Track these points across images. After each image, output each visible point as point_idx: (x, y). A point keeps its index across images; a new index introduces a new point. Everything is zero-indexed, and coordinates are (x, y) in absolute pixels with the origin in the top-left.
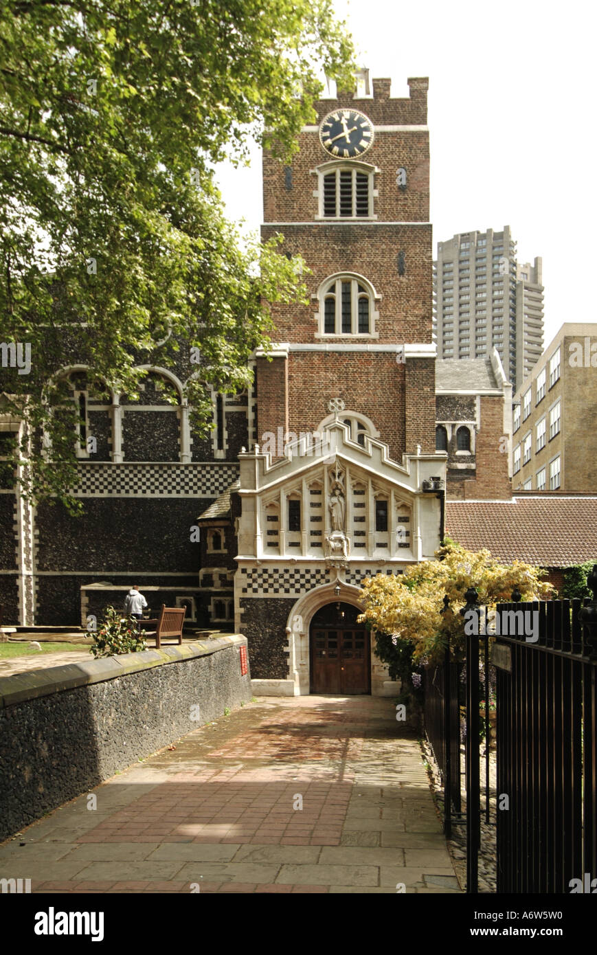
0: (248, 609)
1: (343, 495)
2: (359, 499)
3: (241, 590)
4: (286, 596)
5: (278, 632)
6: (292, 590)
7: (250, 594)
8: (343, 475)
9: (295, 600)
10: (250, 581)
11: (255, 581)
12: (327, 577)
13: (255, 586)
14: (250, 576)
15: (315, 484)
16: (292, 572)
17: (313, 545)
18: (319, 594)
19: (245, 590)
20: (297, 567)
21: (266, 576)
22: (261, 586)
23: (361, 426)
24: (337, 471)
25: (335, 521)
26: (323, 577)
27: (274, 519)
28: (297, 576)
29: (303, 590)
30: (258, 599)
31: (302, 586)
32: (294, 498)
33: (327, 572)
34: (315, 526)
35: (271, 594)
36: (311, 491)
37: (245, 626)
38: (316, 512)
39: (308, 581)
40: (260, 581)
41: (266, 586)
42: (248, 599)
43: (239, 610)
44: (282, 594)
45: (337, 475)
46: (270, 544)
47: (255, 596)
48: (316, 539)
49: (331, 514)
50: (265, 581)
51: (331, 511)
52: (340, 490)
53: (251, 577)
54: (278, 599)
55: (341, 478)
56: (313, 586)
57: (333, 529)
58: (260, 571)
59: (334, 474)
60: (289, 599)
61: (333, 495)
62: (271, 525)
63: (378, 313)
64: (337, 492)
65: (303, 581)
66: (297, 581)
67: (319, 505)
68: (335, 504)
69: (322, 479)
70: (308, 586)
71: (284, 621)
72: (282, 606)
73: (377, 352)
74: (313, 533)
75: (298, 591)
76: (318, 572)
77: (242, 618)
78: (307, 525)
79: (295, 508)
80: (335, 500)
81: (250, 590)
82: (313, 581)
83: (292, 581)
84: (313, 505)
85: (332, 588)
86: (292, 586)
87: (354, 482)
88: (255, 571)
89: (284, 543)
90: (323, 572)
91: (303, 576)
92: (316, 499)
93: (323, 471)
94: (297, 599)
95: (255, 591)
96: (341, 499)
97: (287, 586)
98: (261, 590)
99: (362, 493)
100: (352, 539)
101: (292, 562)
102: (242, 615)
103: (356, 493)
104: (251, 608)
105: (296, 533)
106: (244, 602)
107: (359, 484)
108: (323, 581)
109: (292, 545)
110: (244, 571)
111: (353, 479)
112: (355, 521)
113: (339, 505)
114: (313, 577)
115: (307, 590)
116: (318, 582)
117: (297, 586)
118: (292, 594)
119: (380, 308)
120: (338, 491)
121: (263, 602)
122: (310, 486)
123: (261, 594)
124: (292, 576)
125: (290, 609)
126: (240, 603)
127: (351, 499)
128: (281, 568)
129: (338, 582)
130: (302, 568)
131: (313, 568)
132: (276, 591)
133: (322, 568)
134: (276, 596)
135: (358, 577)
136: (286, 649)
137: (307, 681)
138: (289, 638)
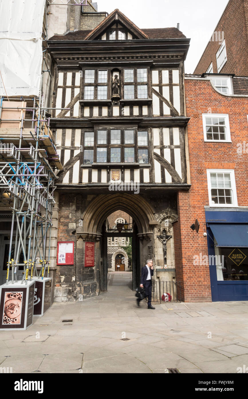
4: (112, 253)
5: (110, 260)
9: (113, 254)
17: (116, 244)
18: (117, 253)
23: (122, 220)
27: (110, 239)
38: (116, 238)
39: (115, 250)
44: (111, 253)
48: (116, 243)
71: (111, 258)
72: (111, 255)
75: (113, 252)
83: (113, 250)
89: (111, 244)
100: (122, 243)
101: (113, 247)
105: (113, 242)
112: (123, 239)
115: (115, 252)
116: (117, 250)
118: (113, 253)
128: (111, 248)
129: (120, 251)
130: (114, 248)
131: (116, 248)
132: (110, 252)
133: (117, 248)
134: (110, 253)
135: (123, 249)
136: (111, 263)
137: (115, 269)
138: (112, 261)
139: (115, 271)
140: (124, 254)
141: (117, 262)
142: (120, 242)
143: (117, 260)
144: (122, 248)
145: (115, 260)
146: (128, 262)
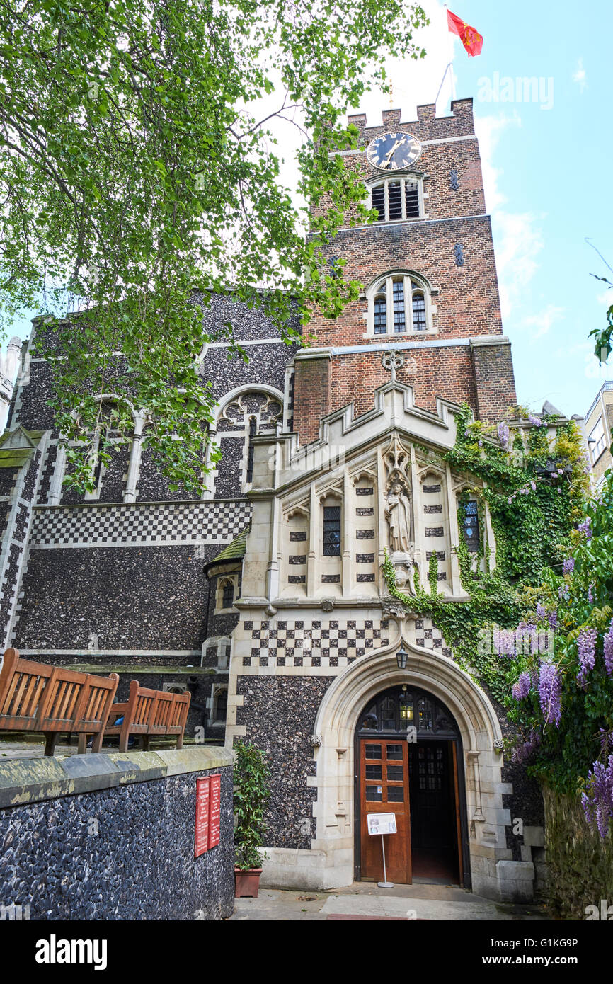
0: (249, 697)
1: (406, 493)
2: (432, 499)
3: (241, 660)
4: (316, 672)
5: (298, 745)
6: (325, 661)
7: (255, 669)
8: (406, 460)
9: (329, 680)
10: (257, 643)
11: (263, 644)
12: (384, 634)
13: (264, 652)
14: (256, 635)
15: (364, 477)
16: (325, 626)
17: (360, 579)
18: (373, 670)
19: (247, 662)
20: (335, 616)
21: (282, 634)
22: (273, 653)
24: (397, 454)
25: (395, 534)
26: (376, 636)
27: (301, 537)
28: (334, 634)
29: (343, 661)
30: (268, 678)
31: (342, 652)
32: (330, 503)
33: (385, 625)
34: (363, 547)
35: (289, 669)
36: (358, 490)
37: (242, 730)
38: (365, 523)
39: (352, 643)
40: (273, 643)
41: (281, 652)
42: (252, 678)
43: (235, 700)
44: (308, 670)
45: (397, 459)
46: (292, 580)
47: (263, 672)
48: (366, 569)
49: (389, 524)
50: (281, 644)
51: (388, 517)
52: (402, 483)
53: (258, 637)
54: (300, 678)
55: (403, 464)
56: (360, 652)
57: (392, 549)
58: (273, 626)
59: (392, 459)
60: (319, 678)
61: (390, 492)
62: (295, 548)
63: (435, 306)
64: (398, 487)
65: (343, 643)
66: (333, 643)
67: (370, 511)
68: (396, 505)
69: (374, 468)
70: (351, 652)
71: (309, 722)
72: (307, 692)
73: (437, 348)
74: (362, 558)
75: (334, 662)
76: (369, 625)
77: (238, 714)
78: (353, 546)
79: (333, 517)
80: (394, 499)
81: (255, 661)
82: (360, 643)
83: (325, 643)
84: (360, 512)
85: (393, 656)
86: (325, 652)
87: (424, 471)
88: (265, 626)
89: (315, 576)
90: (377, 626)
91: (343, 634)
92: (365, 502)
93: (376, 454)
94: (333, 678)
95: (264, 662)
96: (404, 499)
97: (317, 652)
98: (272, 661)
99: (436, 489)
100: (424, 566)
101: (326, 607)
102: (239, 708)
103: (427, 489)
104: (255, 696)
105: (334, 559)
106: (246, 683)
107: (430, 474)
108: (377, 642)
109: (329, 579)
110: (248, 625)
111: (420, 466)
112: (429, 535)
113: (400, 505)
114: (361, 634)
115: (351, 660)
116: (368, 644)
117: (334, 652)
118: (325, 669)
119: (438, 301)
120: (399, 485)
121: (276, 684)
122: (356, 481)
123: (273, 669)
124: (325, 634)
125: (321, 698)
126: (238, 685)
127: (421, 499)
128: (308, 619)
129: (404, 644)
130: (342, 618)
131: (360, 618)
132: (298, 662)
133: (376, 618)
134: (298, 671)
135: (437, 634)
136: (311, 782)
137: (349, 854)
138: (318, 757)
139: (357, 878)
140: (452, 682)
141: (374, 772)
142: (398, 555)
143: (374, 751)
144: (428, 624)
145: (348, 742)
146: (508, 775)
